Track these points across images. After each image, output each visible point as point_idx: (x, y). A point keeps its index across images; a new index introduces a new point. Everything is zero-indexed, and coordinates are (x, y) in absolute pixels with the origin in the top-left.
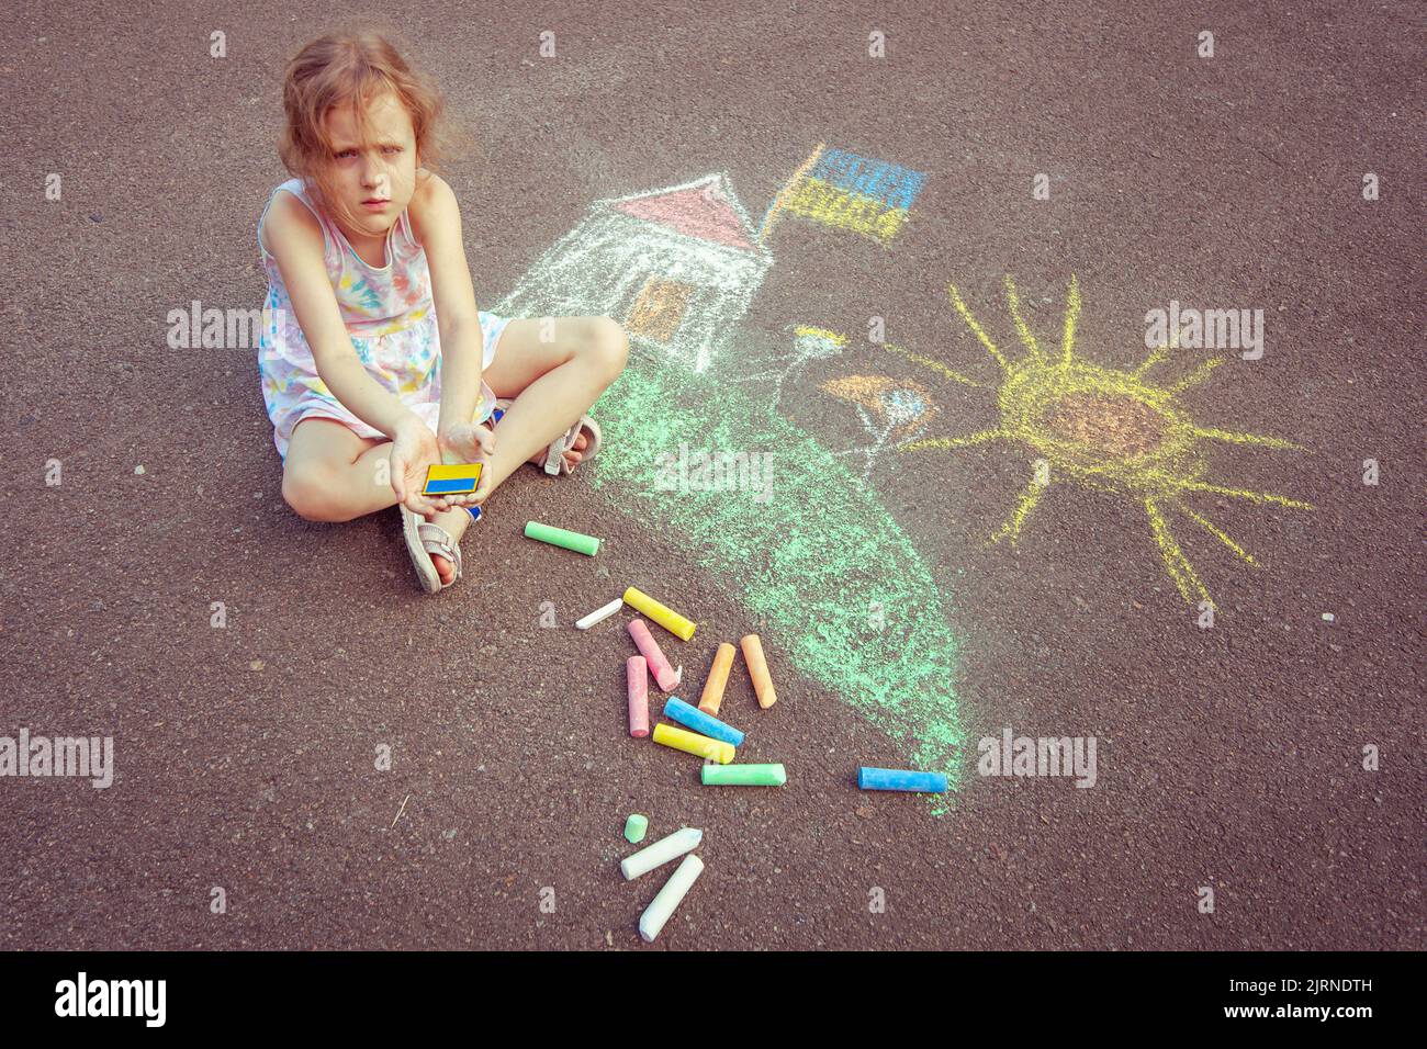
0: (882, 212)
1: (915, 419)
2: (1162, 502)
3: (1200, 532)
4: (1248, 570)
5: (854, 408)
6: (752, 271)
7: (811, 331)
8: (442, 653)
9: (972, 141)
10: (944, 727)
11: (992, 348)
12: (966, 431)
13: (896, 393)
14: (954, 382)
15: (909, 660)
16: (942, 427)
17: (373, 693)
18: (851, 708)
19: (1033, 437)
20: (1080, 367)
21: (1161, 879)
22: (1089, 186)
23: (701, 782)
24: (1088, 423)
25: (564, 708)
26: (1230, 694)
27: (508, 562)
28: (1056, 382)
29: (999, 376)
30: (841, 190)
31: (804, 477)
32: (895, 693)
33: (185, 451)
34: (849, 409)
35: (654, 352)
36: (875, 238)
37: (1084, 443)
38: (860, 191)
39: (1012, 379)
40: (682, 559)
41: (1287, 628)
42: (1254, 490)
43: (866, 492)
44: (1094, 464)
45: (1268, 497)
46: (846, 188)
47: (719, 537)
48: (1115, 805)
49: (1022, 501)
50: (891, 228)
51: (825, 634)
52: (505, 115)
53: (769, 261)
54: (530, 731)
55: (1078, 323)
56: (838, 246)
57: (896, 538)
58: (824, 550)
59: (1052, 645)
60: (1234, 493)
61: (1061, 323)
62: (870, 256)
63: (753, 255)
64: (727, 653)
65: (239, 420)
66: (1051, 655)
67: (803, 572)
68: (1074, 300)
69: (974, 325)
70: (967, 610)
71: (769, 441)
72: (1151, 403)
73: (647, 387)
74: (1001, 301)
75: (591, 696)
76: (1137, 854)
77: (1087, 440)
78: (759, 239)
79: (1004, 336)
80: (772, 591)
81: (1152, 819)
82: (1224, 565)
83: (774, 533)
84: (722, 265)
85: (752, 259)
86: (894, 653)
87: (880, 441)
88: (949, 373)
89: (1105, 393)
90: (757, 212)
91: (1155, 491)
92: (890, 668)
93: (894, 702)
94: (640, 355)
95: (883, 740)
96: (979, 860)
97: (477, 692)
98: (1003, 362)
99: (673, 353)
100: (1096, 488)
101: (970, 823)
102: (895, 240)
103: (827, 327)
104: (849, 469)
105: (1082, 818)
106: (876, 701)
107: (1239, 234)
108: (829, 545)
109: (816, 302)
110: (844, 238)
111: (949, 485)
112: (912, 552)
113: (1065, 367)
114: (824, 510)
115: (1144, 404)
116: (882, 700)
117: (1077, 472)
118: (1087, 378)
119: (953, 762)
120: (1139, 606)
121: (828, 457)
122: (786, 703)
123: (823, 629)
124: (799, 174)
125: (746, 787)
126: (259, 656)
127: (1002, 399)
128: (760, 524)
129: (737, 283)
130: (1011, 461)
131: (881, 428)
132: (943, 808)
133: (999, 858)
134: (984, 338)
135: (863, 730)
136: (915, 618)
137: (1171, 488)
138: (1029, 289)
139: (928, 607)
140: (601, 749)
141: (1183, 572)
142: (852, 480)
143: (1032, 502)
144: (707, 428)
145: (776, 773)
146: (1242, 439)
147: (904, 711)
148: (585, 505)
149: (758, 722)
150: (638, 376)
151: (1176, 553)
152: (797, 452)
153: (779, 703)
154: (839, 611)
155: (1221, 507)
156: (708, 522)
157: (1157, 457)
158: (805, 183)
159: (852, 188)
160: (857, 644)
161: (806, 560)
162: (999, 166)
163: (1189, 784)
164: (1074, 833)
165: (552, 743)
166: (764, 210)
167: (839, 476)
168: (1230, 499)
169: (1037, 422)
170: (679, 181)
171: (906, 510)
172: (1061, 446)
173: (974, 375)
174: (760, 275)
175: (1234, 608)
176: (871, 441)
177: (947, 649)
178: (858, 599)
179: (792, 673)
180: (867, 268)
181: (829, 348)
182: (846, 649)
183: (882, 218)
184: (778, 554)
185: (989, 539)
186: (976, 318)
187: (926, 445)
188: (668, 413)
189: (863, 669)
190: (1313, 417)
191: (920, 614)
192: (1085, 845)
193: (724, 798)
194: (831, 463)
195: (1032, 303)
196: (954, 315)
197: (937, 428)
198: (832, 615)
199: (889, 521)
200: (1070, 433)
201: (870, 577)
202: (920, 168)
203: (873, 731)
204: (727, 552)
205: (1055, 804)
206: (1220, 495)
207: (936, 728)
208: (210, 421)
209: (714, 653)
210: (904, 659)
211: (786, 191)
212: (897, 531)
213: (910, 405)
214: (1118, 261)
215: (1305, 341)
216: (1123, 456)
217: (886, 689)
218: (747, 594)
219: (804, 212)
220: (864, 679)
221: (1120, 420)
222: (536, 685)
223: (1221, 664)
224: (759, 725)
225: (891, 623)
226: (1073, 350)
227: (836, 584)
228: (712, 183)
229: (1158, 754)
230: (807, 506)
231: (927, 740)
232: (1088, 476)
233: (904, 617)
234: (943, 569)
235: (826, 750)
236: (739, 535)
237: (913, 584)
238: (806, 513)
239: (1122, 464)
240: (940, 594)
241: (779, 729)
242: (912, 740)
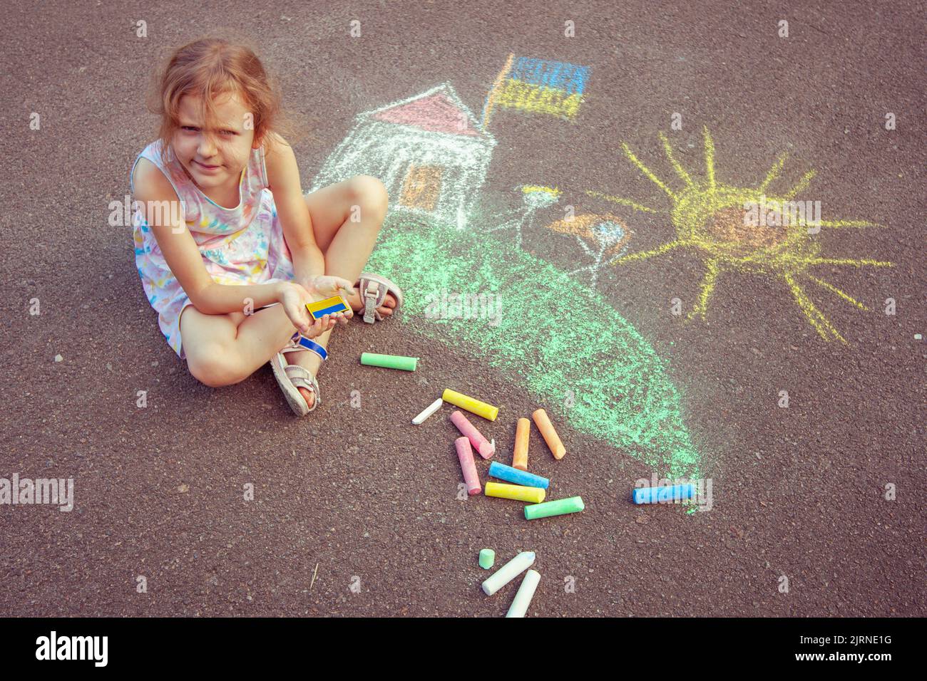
0: (565, 97)
1: (618, 241)
2: (797, 275)
3: (824, 292)
4: (861, 313)
5: (575, 239)
6: (483, 151)
7: (533, 189)
8: (320, 458)
9: (616, 40)
10: (683, 452)
11: (661, 184)
12: (655, 245)
13: (602, 225)
14: (640, 212)
15: (650, 410)
16: (638, 244)
17: (275, 494)
18: (618, 449)
19: (702, 243)
20: (723, 190)
21: (847, 531)
22: (702, 62)
23: (525, 519)
24: (736, 228)
25: (416, 482)
26: (866, 399)
27: (352, 384)
28: (709, 202)
29: (670, 203)
30: (532, 85)
31: (550, 293)
32: (646, 434)
33: (91, 339)
34: (571, 240)
35: (426, 218)
36: (564, 117)
37: (735, 243)
38: (546, 85)
39: (679, 204)
40: (477, 364)
41: (894, 348)
42: (853, 258)
43: (595, 297)
44: (746, 255)
45: (864, 262)
46: (536, 84)
47: (500, 344)
48: (807, 486)
49: (703, 288)
50: (573, 108)
51: (589, 401)
52: (277, 59)
53: (493, 142)
54: (396, 503)
55: (715, 159)
56: (539, 126)
57: (622, 326)
58: (576, 342)
59: (744, 384)
60: (841, 262)
61: (703, 161)
62: (563, 130)
63: (480, 140)
64: (524, 424)
65: (128, 310)
66: (745, 391)
67: (565, 360)
68: (709, 143)
69: (645, 170)
70: (681, 370)
71: (521, 271)
73: (425, 244)
74: (660, 150)
75: (434, 470)
76: (829, 517)
77: (738, 240)
78: (482, 127)
79: (667, 174)
80: (546, 377)
81: (833, 491)
82: (845, 312)
83: (538, 336)
84: (460, 150)
85: (481, 143)
86: (639, 406)
87: (598, 260)
88: (635, 206)
90: (477, 108)
91: (790, 268)
92: (638, 417)
93: (646, 440)
94: (415, 222)
95: (644, 468)
96: (726, 539)
97: (351, 481)
98: (670, 193)
99: (439, 217)
100: (751, 272)
102: (578, 117)
103: (544, 184)
104: (581, 283)
105: (788, 498)
106: (634, 442)
107: (808, 84)
108: (579, 338)
109: (532, 168)
110: (542, 120)
111: (651, 284)
112: (636, 335)
113: (712, 191)
114: (569, 314)
116: (638, 441)
117: (736, 263)
118: (728, 196)
120: (796, 349)
121: (564, 276)
122: (572, 454)
123: (587, 398)
124: (500, 78)
125: (557, 516)
126: (183, 481)
127: (675, 219)
128: (527, 331)
129: (473, 161)
130: (690, 261)
131: (596, 251)
132: (694, 508)
133: (739, 535)
134: (654, 178)
135: (629, 463)
136: (648, 380)
137: (800, 264)
138: (677, 139)
139: (655, 371)
140: (449, 507)
141: (819, 321)
142: (585, 290)
143: (709, 288)
144: (475, 268)
145: (577, 503)
146: (839, 224)
147: (654, 445)
148: (400, 335)
149: (555, 470)
150: (418, 237)
151: (812, 308)
152: (542, 276)
153: (567, 454)
154: (595, 383)
155: (835, 273)
156: (490, 335)
157: (787, 245)
158: (506, 84)
159: (540, 83)
160: (612, 404)
161: (564, 351)
162: (638, 56)
163: (852, 464)
164: (784, 510)
165: (414, 509)
166: (481, 106)
167: (575, 289)
168: (839, 267)
169: (702, 232)
170: (416, 93)
171: (626, 306)
172: (722, 246)
173: (652, 205)
174: (488, 153)
175: (857, 340)
176: (591, 261)
177: (675, 398)
178: (607, 373)
179: (572, 432)
180: (563, 139)
181: (549, 199)
182: (605, 409)
183: (566, 102)
184: (544, 350)
185: (686, 318)
186: (645, 165)
187: (630, 258)
188: (445, 261)
189: (620, 421)
190: (881, 203)
191: (651, 377)
192: (793, 517)
193: (544, 527)
194: (568, 280)
195: (681, 149)
196: (630, 164)
197: (635, 245)
198: (591, 387)
199: (616, 315)
200: (725, 236)
201: (611, 356)
202: (584, 63)
203: (636, 463)
204: (508, 354)
205: (768, 492)
206: (832, 265)
207: (678, 454)
208: (105, 314)
209: (515, 427)
210: (647, 410)
211: (494, 91)
212: (623, 321)
213: (613, 231)
214: (733, 113)
215: (866, 152)
216: (764, 247)
217: (639, 432)
218: (529, 381)
219: (510, 104)
220: (622, 428)
222: (392, 469)
223: (856, 380)
224: (557, 472)
225: (632, 386)
226: (716, 179)
227: (589, 364)
228: (439, 92)
229: (828, 447)
230: (557, 313)
231: (674, 463)
232: (744, 265)
233: (641, 381)
234: (660, 343)
235: (606, 482)
236: (514, 340)
237: (642, 357)
238: (557, 318)
239: (765, 253)
240: (662, 361)
241: (571, 472)
242: (664, 465)
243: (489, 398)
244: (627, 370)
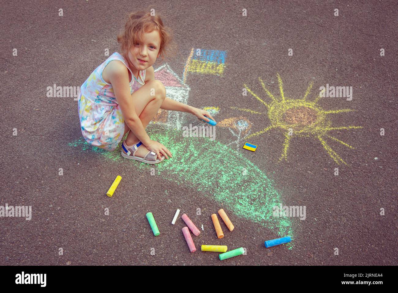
0: (217, 66)
1: (247, 128)
2: (323, 136)
3: (335, 142)
4: (351, 150)
5: (228, 129)
6: (185, 93)
7: (208, 108)
8: (127, 242)
9: (236, 38)
10: (284, 221)
11: (261, 101)
12: (262, 129)
13: (239, 122)
14: (254, 114)
15: (268, 204)
16: (255, 129)
17: (110, 261)
18: (256, 223)
19: (281, 125)
20: (288, 101)
21: (357, 249)
22: (273, 45)
23: (220, 260)
24: (295, 117)
25: (171, 248)
26: (358, 189)
27: (139, 206)
28: (283, 107)
29: (266, 109)
30: (203, 62)
31: (220, 155)
32: (267, 215)
34: (226, 129)
35: (163, 126)
36: (218, 74)
37: (296, 124)
38: (209, 61)
39: (270, 109)
40: (192, 191)
41: (367, 165)
42: (346, 126)
43: (239, 155)
44: (301, 129)
45: (350, 127)
46: (204, 61)
47: (201, 180)
48: (338, 231)
49: (285, 146)
50: (221, 70)
51: (242, 202)
52: (92, 59)
53: (189, 89)
54: (163, 259)
55: (283, 87)
56: (208, 80)
57: (252, 167)
58: (233, 176)
59: (307, 188)
60: (341, 128)
61: (278, 88)
62: (218, 81)
63: (183, 88)
64: (215, 216)
65: (36, 182)
66: (307, 191)
67: (229, 185)
68: (280, 80)
69: (254, 95)
70: (279, 184)
71: (206, 146)
72: (310, 107)
73: (164, 138)
74: (260, 86)
75: (178, 242)
76: (348, 244)
77: (297, 123)
78: (183, 82)
79: (264, 97)
80: (222, 193)
81: (349, 232)
82: (345, 151)
83: (217, 175)
84: (175, 93)
85: (183, 89)
86: (263, 202)
87: (239, 138)
88: (252, 112)
89: (297, 107)
90: (180, 74)
91: (320, 133)
92: (263, 208)
93: (268, 218)
94: (159, 128)
95: (268, 231)
96: (306, 259)
97: (143, 251)
98: (266, 104)
99: (169, 125)
100: (304, 136)
101: (300, 249)
102: (224, 74)
103: (212, 106)
104: (233, 149)
105: (330, 237)
106: (263, 219)
107: (318, 50)
108: (234, 174)
109: (206, 99)
110: (208, 77)
111: (262, 147)
112: (259, 170)
113: (284, 102)
114: (229, 164)
115: (309, 108)
116: (264, 218)
117: (297, 133)
118: (291, 104)
119: (290, 231)
120: (326, 169)
121: (225, 146)
122: (237, 227)
123: (240, 201)
124: (189, 59)
125: (233, 257)
126: (68, 260)
127: (269, 116)
128: (212, 173)
129: (181, 98)
130: (278, 134)
131: (238, 134)
132: (291, 246)
133: (311, 257)
134: (259, 99)
135: (261, 229)
136: (266, 190)
137: (324, 131)
138: (266, 80)
139: (268, 186)
140: (186, 258)
141: (334, 156)
142: (234, 152)
143: (287, 146)
144: (187, 147)
145: (241, 251)
146: (338, 112)
147: (271, 220)
148: (157, 181)
149: (230, 236)
150: (161, 135)
151: (331, 150)
152: (216, 148)
153: (235, 228)
154: (243, 194)
155: (339, 133)
156: (196, 177)
157: (317, 123)
158: (192, 62)
159: (206, 60)
160: (252, 203)
161: (229, 181)
162: (246, 44)
163: (355, 219)
164: (329, 243)
165: (171, 261)
166: (182, 73)
167: (230, 152)
168: (340, 130)
169: (281, 121)
171: (253, 157)
172: (290, 126)
173: (259, 111)
174: (187, 94)
175: (351, 163)
176: (236, 139)
177: (278, 197)
178: (248, 189)
179: (236, 217)
180: (218, 84)
181: (215, 112)
182: (249, 205)
183: (218, 68)
184: (220, 181)
185: (279, 160)
186: (254, 93)
187: (252, 136)
188: (173, 145)
189: (256, 210)
190: (354, 100)
191: (267, 189)
192: (333, 246)
193: (228, 263)
194: (227, 148)
195: (269, 84)
196: (248, 93)
197: (254, 130)
198: (242, 196)
199: (249, 162)
200: (291, 122)
201: (249, 181)
202: (224, 49)
203: (264, 228)
204: (205, 184)
205: (322, 236)
206: (337, 130)
207: (282, 223)
208: (26, 185)
209: (211, 219)
210: (267, 204)
211: (187, 66)
212: (252, 165)
213: (244, 124)
214: (288, 66)
215: (346, 78)
216: (308, 125)
217: (264, 215)
218: (215, 196)
219: (194, 71)
220: (257, 213)
221: (304, 114)
222: (160, 244)
223: (353, 180)
224: (231, 237)
225: (259, 194)
226: (284, 96)
227: (240, 186)
228: (164, 68)
229: (344, 212)
230: (224, 164)
231: (280, 227)
232: (300, 134)
233: (263, 191)
234: (269, 173)
235: (253, 239)
236: (207, 178)
237: (262, 180)
238: (224, 166)
239: (308, 127)
240: (270, 181)
241: (237, 236)
242: (276, 228)
243: (199, 206)
244: (256, 187)
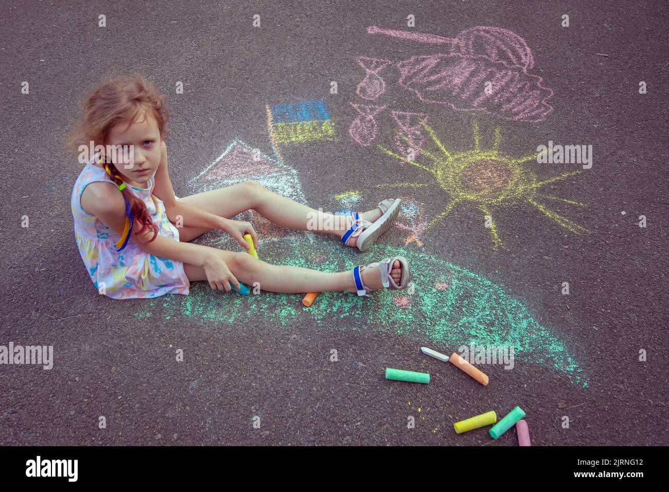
0: (321, 125)
1: (419, 213)
2: (535, 198)
3: (557, 203)
4: (585, 209)
6: (292, 181)
7: (341, 195)
9: (327, 76)
10: (553, 345)
11: (418, 165)
12: (444, 209)
14: (418, 188)
15: (515, 324)
16: (432, 211)
19: (467, 196)
20: (456, 156)
24: (481, 179)
26: (625, 264)
28: (454, 167)
29: (432, 176)
30: (294, 123)
32: (524, 343)
36: (328, 139)
37: (487, 189)
38: (303, 120)
39: (437, 175)
40: (389, 337)
41: (617, 225)
42: (557, 176)
43: (430, 258)
44: (499, 195)
45: (564, 175)
46: (296, 121)
47: (393, 316)
50: (330, 131)
51: (475, 334)
53: (294, 171)
55: (438, 137)
56: (317, 150)
57: (459, 272)
60: (553, 180)
61: (432, 141)
62: (334, 148)
63: (285, 173)
67: (441, 311)
68: (428, 128)
69: (402, 159)
70: (515, 289)
72: (493, 158)
74: (403, 142)
77: (487, 187)
78: (280, 163)
79: (418, 158)
80: (437, 327)
81: (650, 334)
82: (576, 212)
84: (276, 184)
85: (287, 175)
86: (507, 324)
87: (415, 232)
88: (412, 185)
89: (474, 163)
90: (268, 151)
91: (529, 195)
92: (512, 332)
93: (527, 347)
94: (279, 248)
95: (538, 367)
96: (617, 396)
98: (427, 169)
99: (293, 239)
100: (509, 205)
101: (599, 381)
102: (337, 136)
103: (346, 190)
104: (415, 252)
106: (520, 351)
109: (332, 181)
110: (315, 145)
111: (458, 236)
112: (472, 274)
113: (451, 159)
115: (491, 160)
116: (522, 349)
117: (497, 203)
118: (462, 160)
119: (569, 358)
120: (567, 247)
121: (401, 250)
123: (472, 332)
124: (270, 124)
127: (442, 186)
129: (290, 190)
130: (470, 211)
131: (410, 225)
132: (585, 381)
133: (621, 389)
134: (412, 163)
135: (528, 368)
136: (500, 303)
137: (532, 190)
139: (500, 295)
142: (421, 256)
143: (493, 225)
147: (534, 348)
151: (558, 217)
154: (471, 319)
155: (554, 189)
157: (516, 180)
158: (276, 127)
159: (298, 120)
160: (491, 330)
161: (437, 304)
162: (347, 82)
163: (647, 311)
166: (270, 148)
168: (554, 184)
169: (463, 188)
170: (225, 149)
171: (453, 257)
172: (481, 194)
173: (422, 181)
174: (297, 181)
175: (595, 228)
176: (411, 233)
177: (523, 310)
178: (473, 309)
180: (337, 154)
181: (356, 199)
182: (488, 335)
183: (323, 128)
184: (424, 308)
185: (493, 250)
187: (433, 223)
190: (547, 135)
191: (500, 301)
194: (405, 253)
196: (391, 158)
197: (431, 213)
198: (469, 323)
199: (452, 266)
200: (479, 187)
201: (466, 296)
202: (318, 98)
203: (531, 365)
204: (403, 321)
205: (617, 351)
206: (549, 184)
207: (551, 348)
210: (513, 325)
211: (272, 135)
212: (458, 268)
213: (411, 208)
216: (505, 186)
217: (519, 343)
219: (288, 141)
221: (490, 171)
223: (612, 254)
224: (489, 394)
225: (494, 312)
226: (447, 151)
227: (458, 308)
228: (234, 148)
229: (627, 305)
230: (415, 279)
231: (553, 355)
232: (502, 202)
233: (496, 306)
234: (490, 275)
235: (523, 387)
236: (400, 310)
237: (486, 289)
238: (417, 282)
239: (508, 190)
240: (499, 287)
241: (498, 390)
242: (548, 359)
243: (412, 359)
244: (483, 302)
